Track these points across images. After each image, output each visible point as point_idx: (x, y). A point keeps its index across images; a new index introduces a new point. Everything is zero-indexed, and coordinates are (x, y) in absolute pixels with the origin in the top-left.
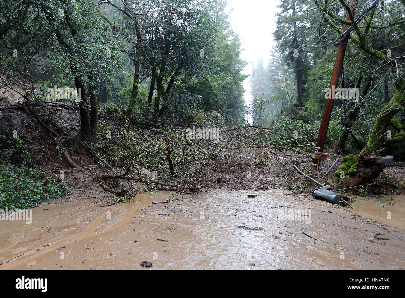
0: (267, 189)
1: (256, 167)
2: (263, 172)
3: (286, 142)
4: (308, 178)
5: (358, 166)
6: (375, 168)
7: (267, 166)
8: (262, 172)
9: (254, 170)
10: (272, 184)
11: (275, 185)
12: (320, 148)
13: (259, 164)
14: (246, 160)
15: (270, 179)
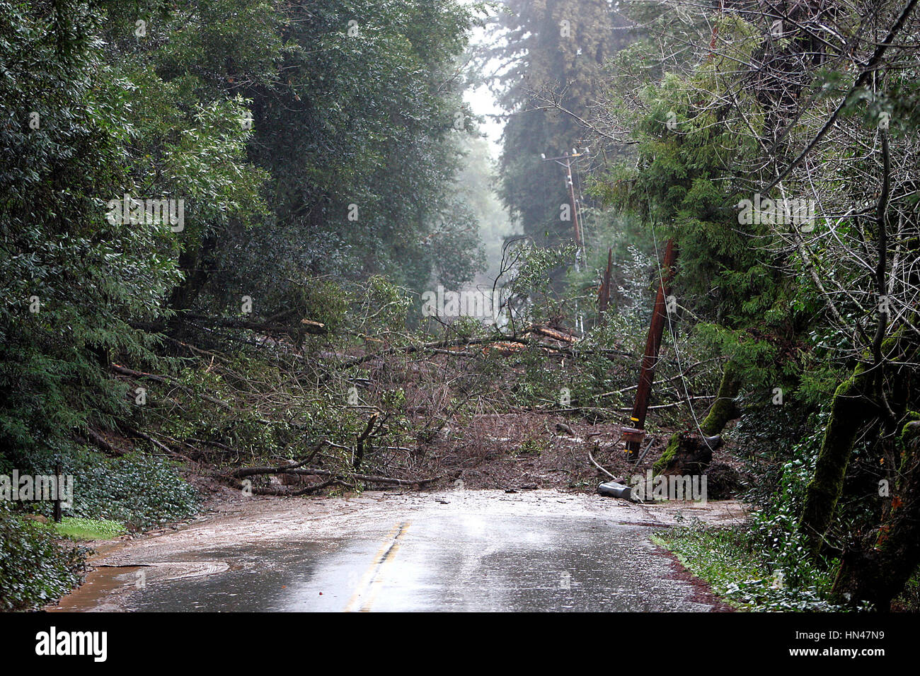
0: (536, 488)
1: (519, 457)
2: (532, 465)
3: (610, 395)
4: (602, 471)
5: (678, 451)
6: (697, 453)
7: (539, 455)
8: (530, 465)
9: (516, 462)
10: (545, 482)
11: (549, 483)
12: (637, 420)
13: (525, 452)
14: (499, 444)
15: (543, 476)
